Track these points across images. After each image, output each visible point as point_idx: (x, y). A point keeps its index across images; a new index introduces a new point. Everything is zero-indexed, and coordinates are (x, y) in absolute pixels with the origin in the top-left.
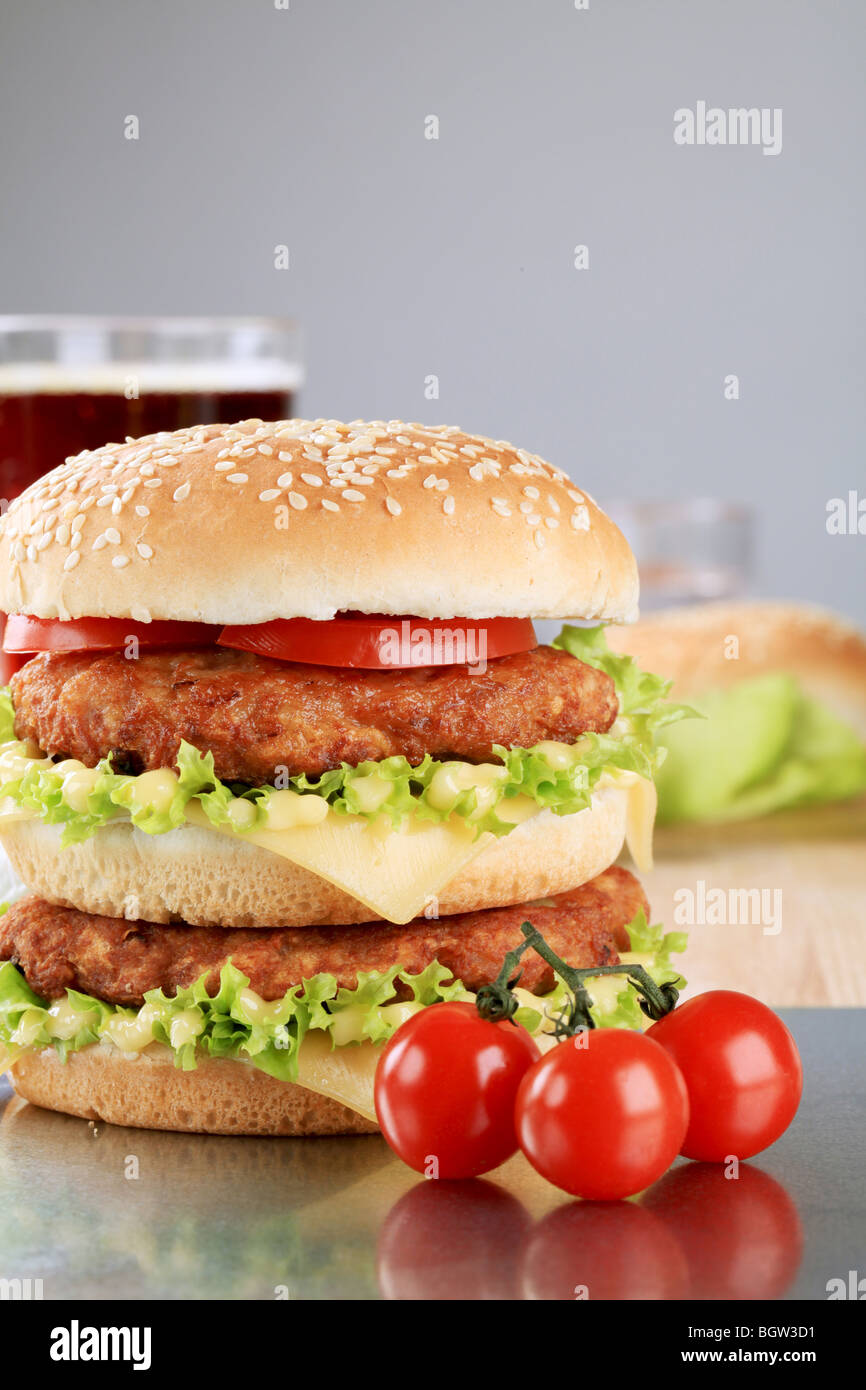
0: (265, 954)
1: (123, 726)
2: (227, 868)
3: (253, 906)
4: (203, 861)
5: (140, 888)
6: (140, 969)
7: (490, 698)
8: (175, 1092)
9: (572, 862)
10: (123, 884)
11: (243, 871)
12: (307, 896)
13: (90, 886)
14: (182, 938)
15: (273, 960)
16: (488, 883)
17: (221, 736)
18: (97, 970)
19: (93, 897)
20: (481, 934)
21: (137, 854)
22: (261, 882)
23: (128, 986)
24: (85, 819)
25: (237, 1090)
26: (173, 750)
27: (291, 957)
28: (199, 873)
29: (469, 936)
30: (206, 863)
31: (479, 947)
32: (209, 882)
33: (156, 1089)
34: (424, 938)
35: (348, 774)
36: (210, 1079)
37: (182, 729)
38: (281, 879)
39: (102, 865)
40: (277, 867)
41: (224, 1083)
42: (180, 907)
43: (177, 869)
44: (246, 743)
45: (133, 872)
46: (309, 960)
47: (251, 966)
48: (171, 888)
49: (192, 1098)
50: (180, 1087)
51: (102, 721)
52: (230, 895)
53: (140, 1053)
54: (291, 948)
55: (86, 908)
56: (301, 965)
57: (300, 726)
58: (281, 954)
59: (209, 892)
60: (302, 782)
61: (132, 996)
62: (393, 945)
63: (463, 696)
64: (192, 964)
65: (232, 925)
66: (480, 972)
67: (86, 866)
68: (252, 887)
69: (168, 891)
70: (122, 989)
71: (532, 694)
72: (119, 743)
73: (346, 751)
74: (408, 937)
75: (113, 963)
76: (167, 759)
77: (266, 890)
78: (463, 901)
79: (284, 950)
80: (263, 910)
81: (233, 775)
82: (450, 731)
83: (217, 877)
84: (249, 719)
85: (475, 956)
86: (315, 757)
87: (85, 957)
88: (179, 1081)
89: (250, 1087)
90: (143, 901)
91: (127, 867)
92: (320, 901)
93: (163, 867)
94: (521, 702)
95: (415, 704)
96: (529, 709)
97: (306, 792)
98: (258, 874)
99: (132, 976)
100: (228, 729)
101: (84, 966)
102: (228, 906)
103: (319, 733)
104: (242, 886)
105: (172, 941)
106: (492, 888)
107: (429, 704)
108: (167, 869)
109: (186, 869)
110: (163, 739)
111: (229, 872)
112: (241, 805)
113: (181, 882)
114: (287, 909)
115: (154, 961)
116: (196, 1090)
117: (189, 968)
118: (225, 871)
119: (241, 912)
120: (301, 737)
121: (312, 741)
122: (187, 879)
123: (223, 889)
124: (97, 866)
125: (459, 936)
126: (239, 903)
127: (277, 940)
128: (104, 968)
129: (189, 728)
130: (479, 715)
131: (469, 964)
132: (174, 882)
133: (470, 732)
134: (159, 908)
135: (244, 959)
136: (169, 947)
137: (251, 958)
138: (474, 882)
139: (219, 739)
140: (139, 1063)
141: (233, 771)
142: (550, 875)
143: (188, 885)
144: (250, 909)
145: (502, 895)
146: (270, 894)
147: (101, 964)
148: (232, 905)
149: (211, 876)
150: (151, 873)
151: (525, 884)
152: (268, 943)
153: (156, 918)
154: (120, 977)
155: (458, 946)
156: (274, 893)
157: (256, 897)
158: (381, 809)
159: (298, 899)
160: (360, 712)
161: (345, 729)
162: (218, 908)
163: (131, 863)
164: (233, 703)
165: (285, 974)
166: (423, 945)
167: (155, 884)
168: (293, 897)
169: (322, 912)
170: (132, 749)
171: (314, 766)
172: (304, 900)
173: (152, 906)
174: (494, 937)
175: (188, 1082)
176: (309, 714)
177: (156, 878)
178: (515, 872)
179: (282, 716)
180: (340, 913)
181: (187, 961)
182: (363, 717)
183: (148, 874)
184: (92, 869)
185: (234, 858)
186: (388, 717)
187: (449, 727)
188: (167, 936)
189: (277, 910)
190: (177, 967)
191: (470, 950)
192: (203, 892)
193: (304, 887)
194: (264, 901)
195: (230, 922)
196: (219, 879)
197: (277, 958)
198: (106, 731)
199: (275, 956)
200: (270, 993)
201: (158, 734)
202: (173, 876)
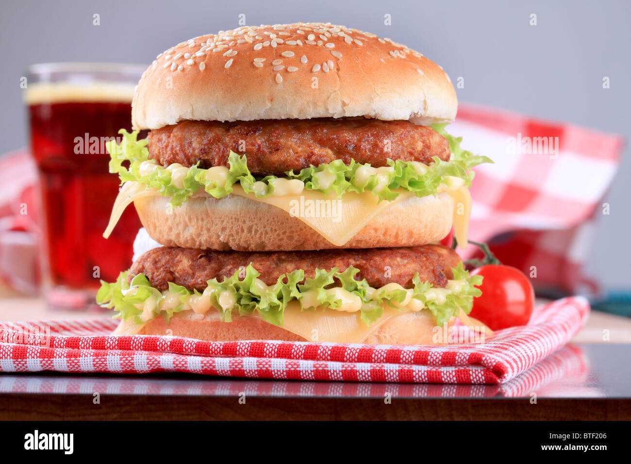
0: (268, 263)
1: (203, 147)
2: (253, 218)
3: (265, 238)
4: (240, 214)
5: (208, 230)
6: (206, 272)
7: (386, 137)
8: (222, 335)
9: (426, 226)
10: (200, 228)
11: (260, 219)
12: (292, 232)
13: (183, 231)
14: (227, 257)
15: (272, 266)
16: (383, 231)
17: (251, 149)
18: (185, 273)
19: (185, 237)
20: (377, 258)
21: (208, 212)
22: (269, 225)
23: (199, 280)
24: (182, 192)
25: (253, 334)
26: (226, 157)
27: (281, 265)
28: (238, 221)
29: (371, 259)
30: (242, 215)
31: (376, 265)
32: (243, 225)
33: (213, 334)
34: (348, 259)
35: (313, 170)
36: (239, 327)
37: (232, 146)
38: (279, 223)
39: (190, 219)
40: (277, 217)
41: (247, 330)
42: (228, 239)
43: (227, 219)
44: (264, 153)
45: (205, 222)
46: (290, 266)
47: (261, 268)
48: (224, 229)
49: (230, 338)
50: (224, 332)
51: (192, 145)
52: (253, 232)
53: (205, 315)
54: (281, 261)
55: (181, 243)
56: (286, 269)
57: (291, 146)
58: (277, 264)
59: (243, 231)
60: (291, 173)
61: (202, 285)
62: (333, 261)
63: (372, 135)
64: (232, 268)
65: (254, 249)
66: (376, 277)
67: (182, 221)
68: (265, 227)
69: (222, 231)
70: (197, 282)
71: (407, 137)
72: (200, 155)
73: (313, 158)
74: (341, 258)
75: (192, 270)
76: (224, 162)
77: (272, 229)
78: (370, 239)
79: (278, 262)
80: (270, 239)
81: (256, 170)
82: (366, 151)
83: (247, 222)
84: (265, 142)
85: (374, 269)
86: (298, 161)
87: (179, 268)
88: (224, 329)
89: (259, 332)
90: (210, 237)
91: (202, 220)
92: (299, 235)
93: (221, 218)
94: (401, 141)
95: (348, 137)
96: (405, 144)
97: (293, 178)
98: (268, 220)
99: (202, 275)
100: (255, 146)
101: (178, 273)
102: (252, 238)
103: (300, 149)
104: (259, 227)
105: (222, 259)
106: (385, 234)
107: (356, 138)
108: (222, 219)
109: (232, 218)
110: (222, 152)
111: (253, 220)
112: (261, 185)
113: (229, 226)
114: (281, 240)
115: (212, 268)
116: (232, 335)
117: (230, 271)
118: (252, 219)
119: (259, 241)
120: (291, 151)
121: (297, 153)
122: (232, 223)
123: (250, 229)
124: (187, 220)
125: (366, 260)
126: (258, 236)
127: (275, 257)
128: (188, 273)
129: (235, 145)
130: (380, 145)
131: (371, 273)
132: (225, 226)
133: (376, 152)
134: (218, 241)
135: (258, 265)
136: (220, 262)
137: (261, 265)
138: (376, 230)
139: (250, 150)
140: (205, 321)
141: (257, 168)
142: (414, 231)
143: (232, 227)
144: (263, 240)
145: (390, 238)
146: (274, 231)
147: (186, 271)
148: (254, 237)
149: (244, 222)
150: (214, 221)
151: (402, 234)
152: (270, 258)
153: (216, 247)
154: (196, 276)
155: (365, 264)
156: (276, 230)
157: (266, 233)
158: (331, 188)
159: (287, 234)
160: (320, 140)
161: (313, 148)
162: (247, 239)
163: (204, 217)
164: (257, 134)
165: (278, 273)
166: (348, 262)
167: (216, 228)
168: (284, 233)
169: (299, 241)
170: (206, 158)
171: (297, 165)
172: (291, 234)
173: (214, 239)
174: (383, 260)
175: (229, 330)
176: (295, 140)
177: (217, 224)
178: (397, 227)
179: (282, 140)
180: (308, 242)
181: (229, 267)
182: (322, 143)
183: (213, 222)
184: (185, 221)
185: (256, 213)
186: (335, 143)
187: (365, 149)
188: (220, 257)
189: (277, 240)
190: (224, 270)
191: (372, 266)
192: (240, 231)
193: (291, 227)
194: (270, 235)
195: (253, 247)
196: (248, 223)
197: (274, 266)
198: (194, 149)
199: (273, 265)
200: (270, 282)
201: (219, 149)
202: (225, 223)
